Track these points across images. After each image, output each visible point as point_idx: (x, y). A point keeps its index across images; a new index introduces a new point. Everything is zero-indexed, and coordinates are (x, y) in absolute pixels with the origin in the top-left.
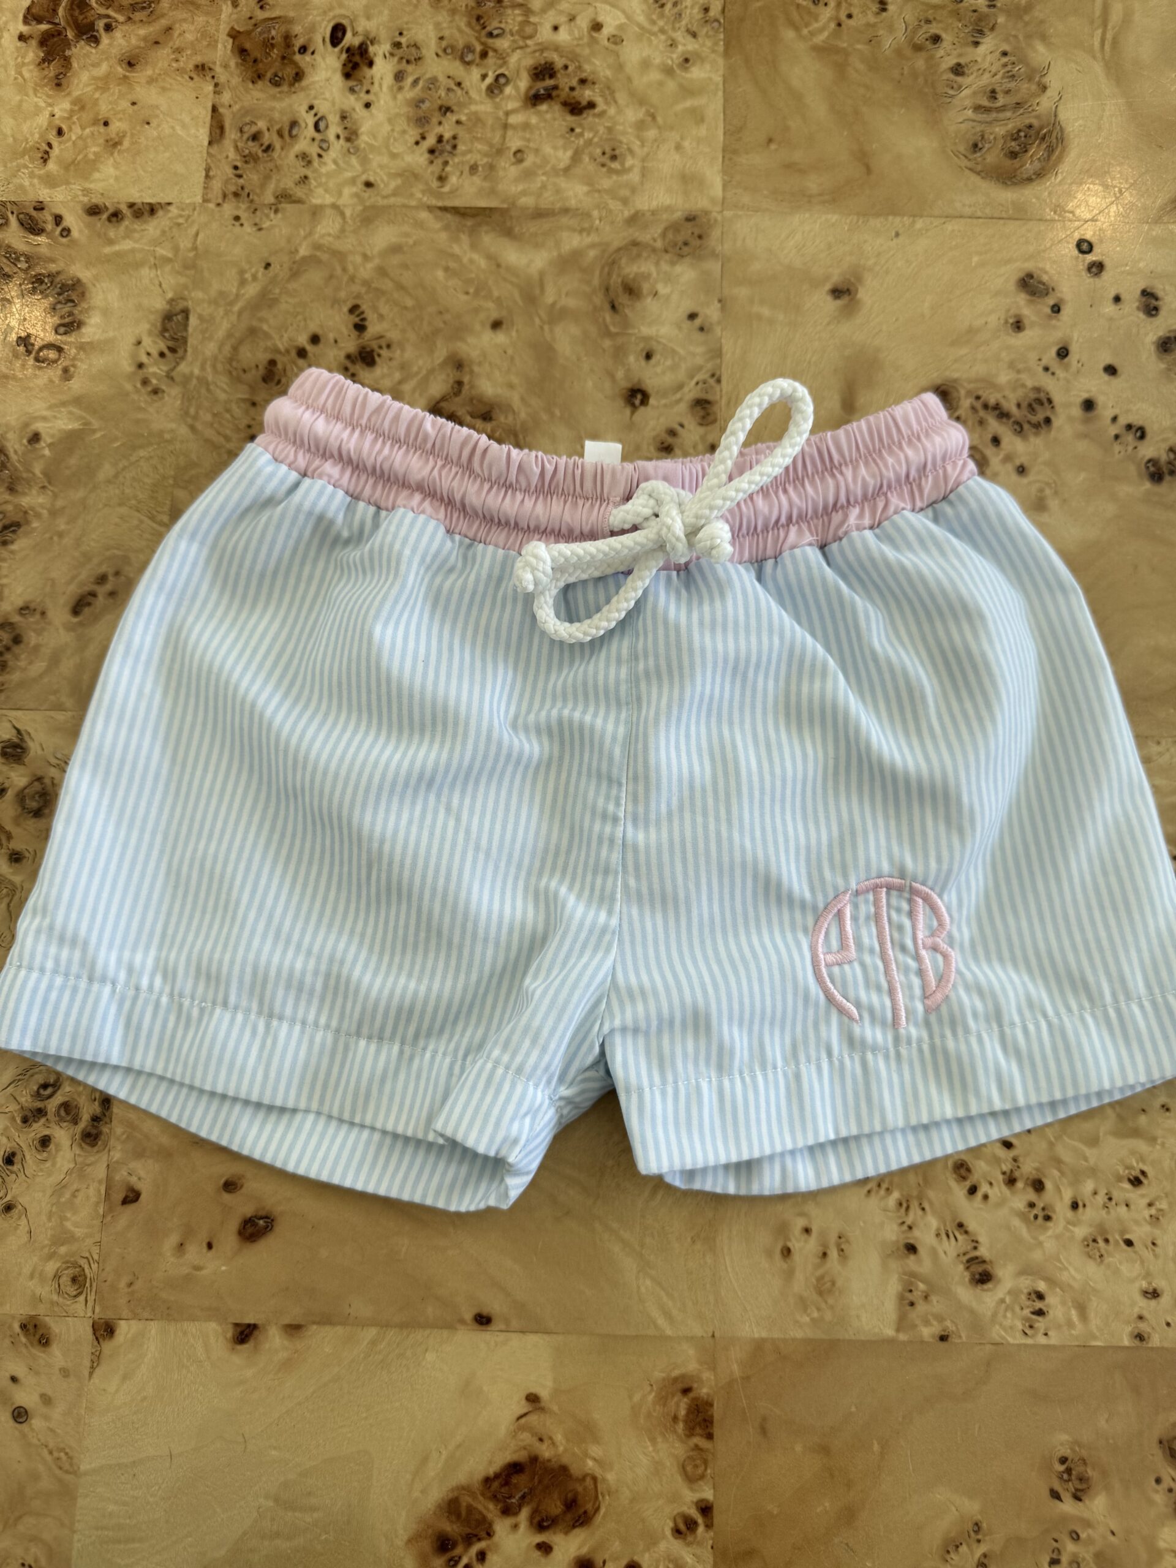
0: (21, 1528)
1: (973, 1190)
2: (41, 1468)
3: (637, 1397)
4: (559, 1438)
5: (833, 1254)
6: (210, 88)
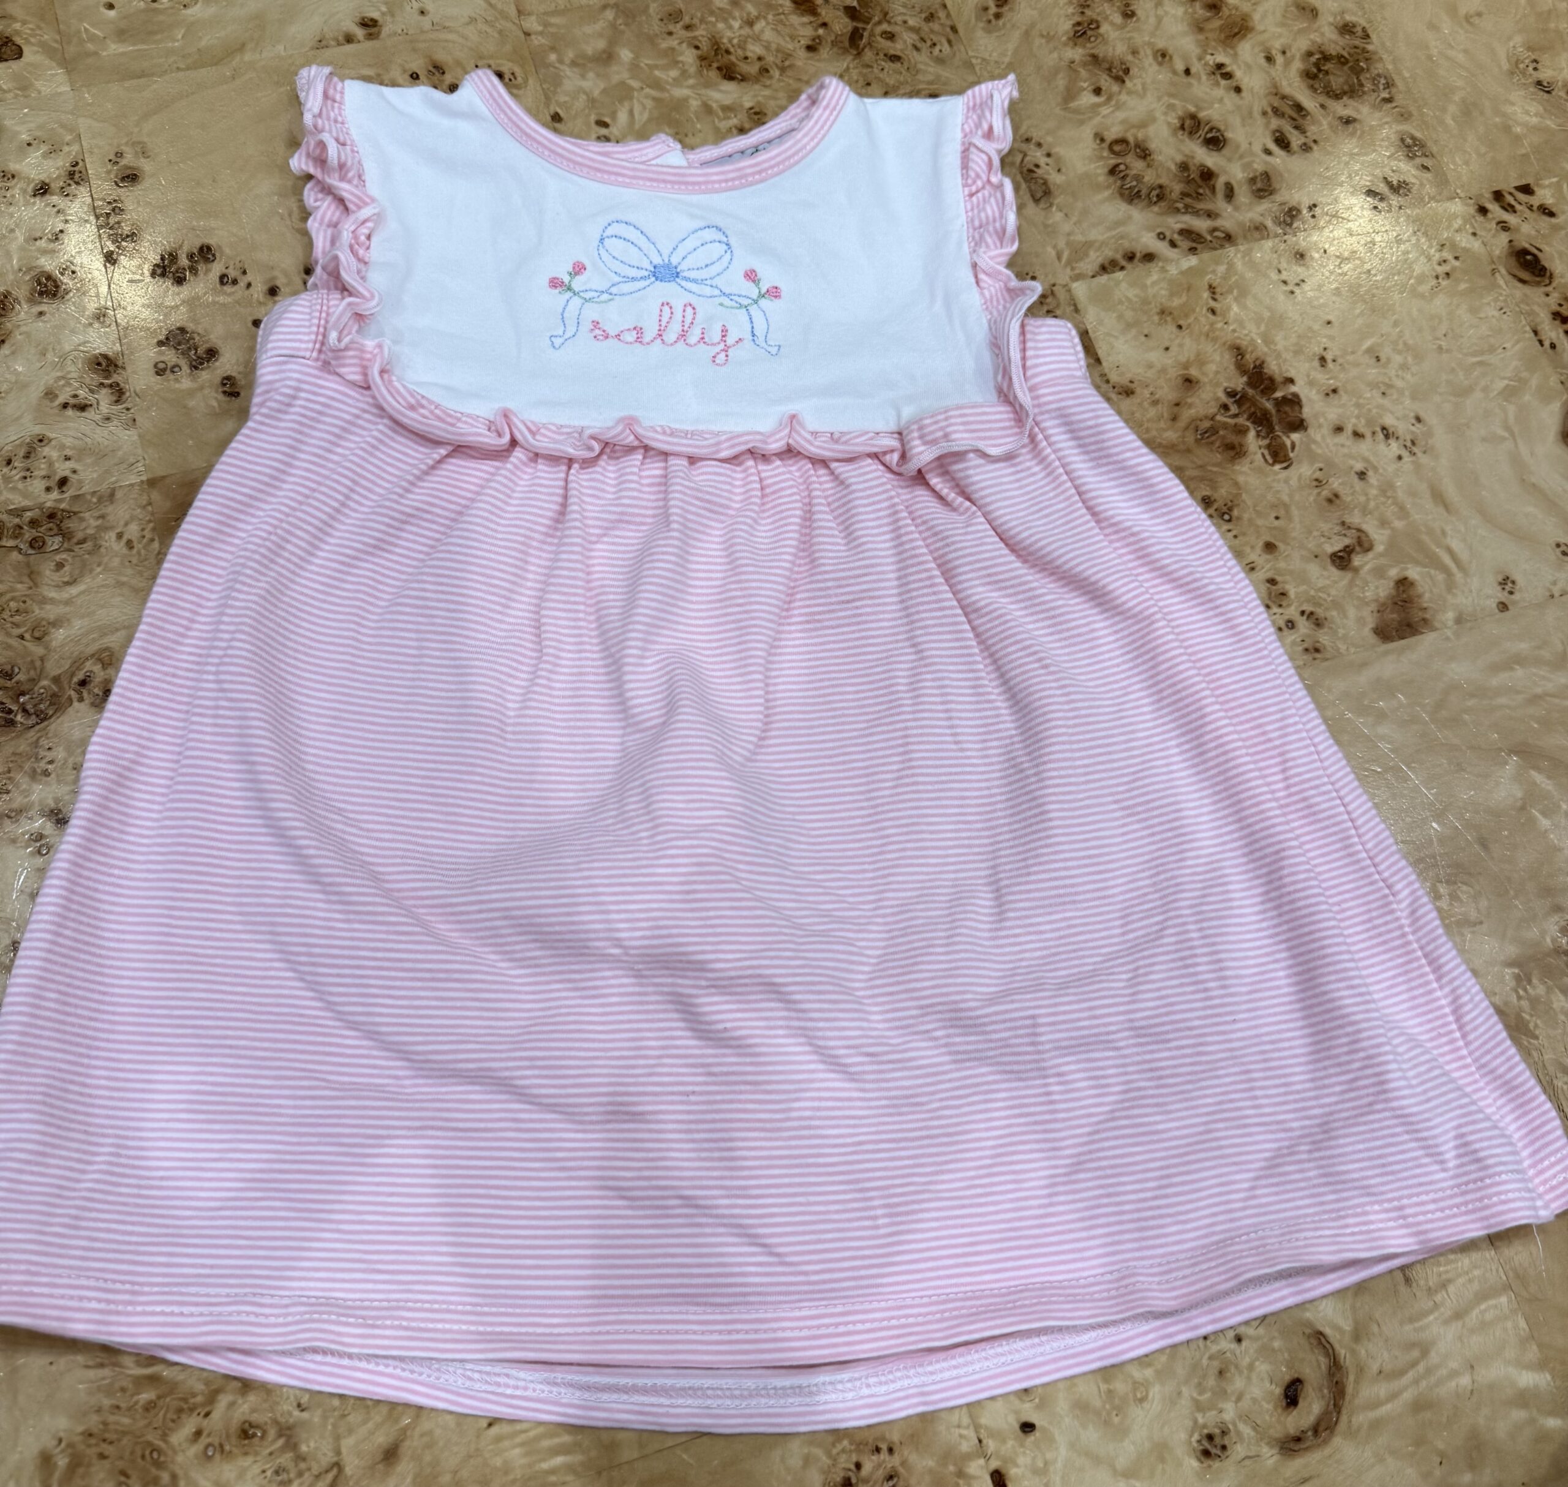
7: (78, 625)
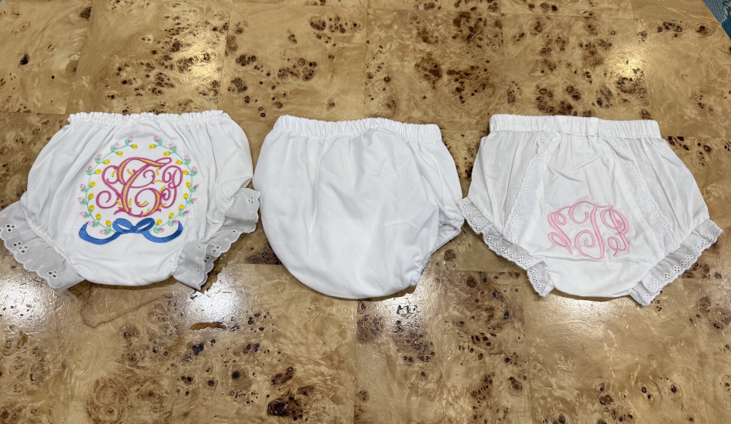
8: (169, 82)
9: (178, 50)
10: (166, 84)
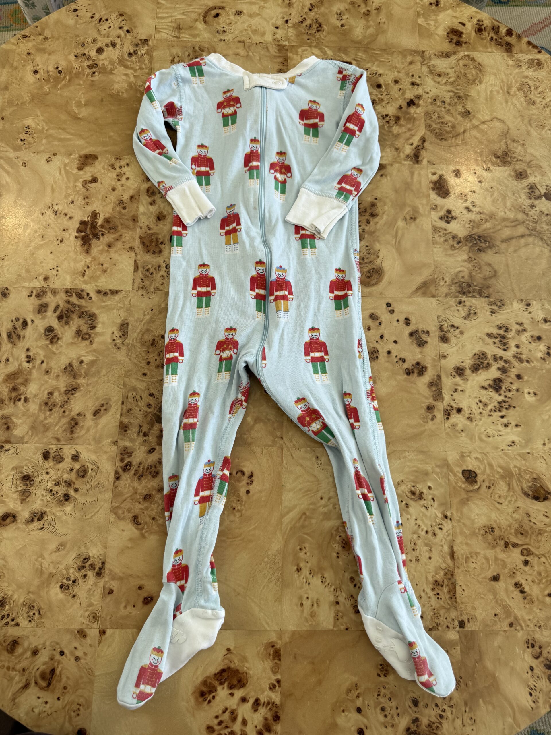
0: (77, 693)
1: (355, 585)
2: (83, 674)
3: (259, 649)
4: (236, 661)
5: (315, 605)
6: (133, 254)
7: (460, 259)
8: (493, 340)
9: (495, 380)
10: (497, 338)
